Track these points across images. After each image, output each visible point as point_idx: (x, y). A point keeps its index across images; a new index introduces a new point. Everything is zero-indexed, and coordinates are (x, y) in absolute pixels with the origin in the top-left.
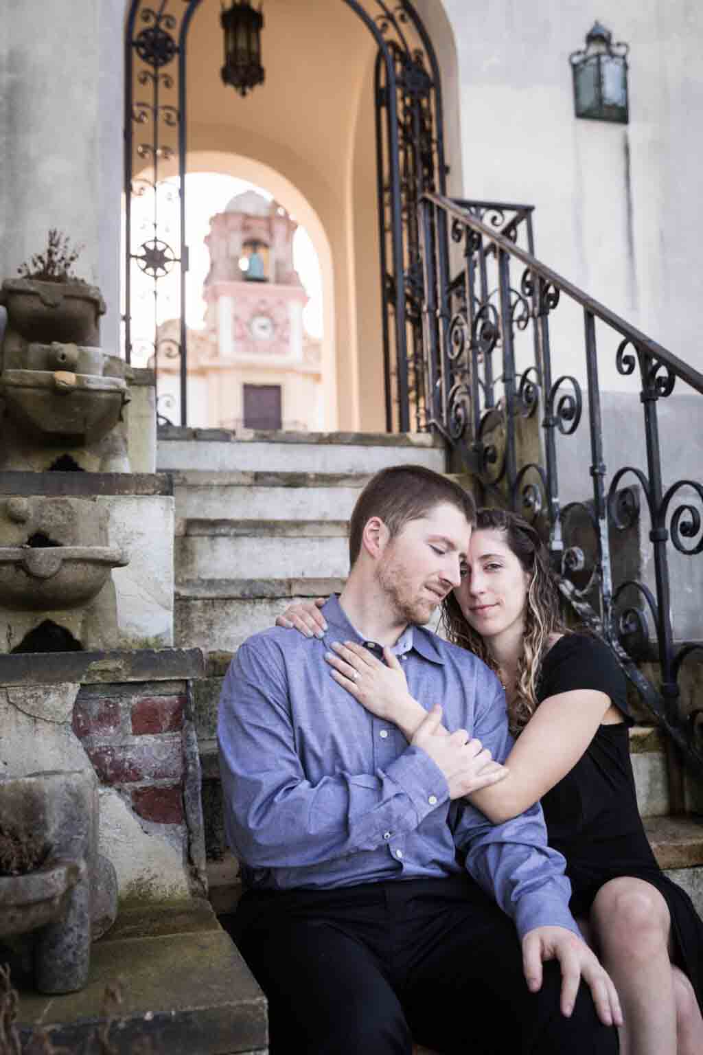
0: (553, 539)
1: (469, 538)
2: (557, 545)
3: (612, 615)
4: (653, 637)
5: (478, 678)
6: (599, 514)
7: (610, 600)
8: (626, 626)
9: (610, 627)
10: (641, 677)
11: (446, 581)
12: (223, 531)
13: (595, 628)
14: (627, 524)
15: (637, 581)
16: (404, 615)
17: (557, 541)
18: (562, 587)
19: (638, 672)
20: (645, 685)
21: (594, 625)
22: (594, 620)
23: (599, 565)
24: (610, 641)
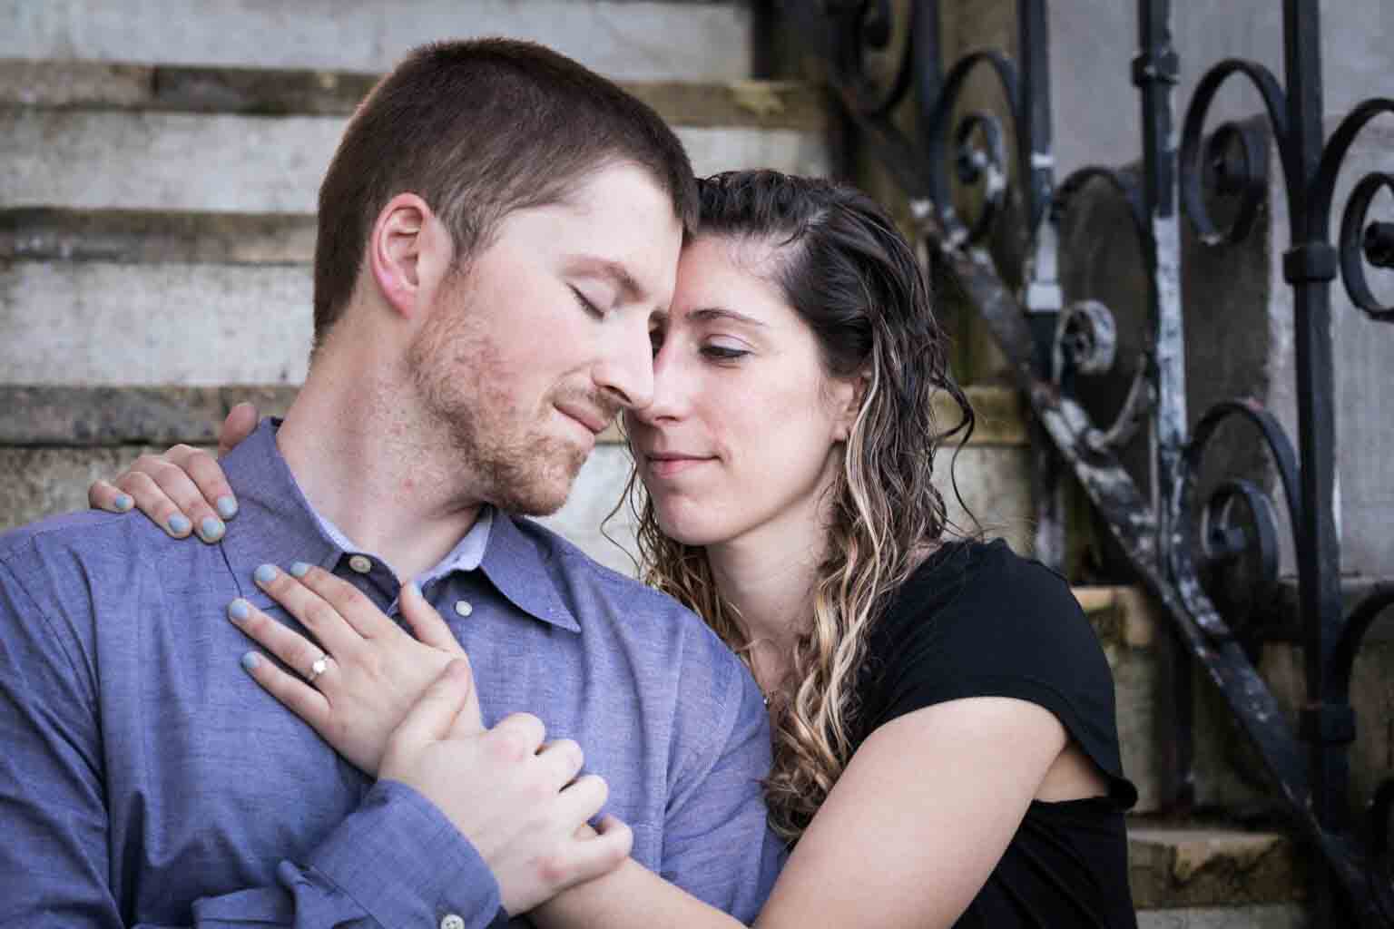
0: (1034, 277)
1: (676, 259)
2: (1044, 295)
3: (1182, 504)
4: (1287, 568)
5: (685, 673)
6: (1156, 202)
7: (1177, 457)
8: (1217, 536)
9: (1177, 539)
10: (1253, 684)
11: (612, 389)
12: (37, 243)
13: (1135, 543)
14: (1229, 230)
15: (1251, 403)
16: (488, 484)
17: (1046, 283)
18: (1054, 422)
19: (1248, 672)
20: (1263, 709)
21: (1133, 533)
22: (1136, 519)
23: (1151, 355)
24: (1173, 581)
